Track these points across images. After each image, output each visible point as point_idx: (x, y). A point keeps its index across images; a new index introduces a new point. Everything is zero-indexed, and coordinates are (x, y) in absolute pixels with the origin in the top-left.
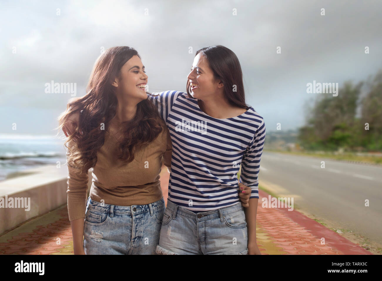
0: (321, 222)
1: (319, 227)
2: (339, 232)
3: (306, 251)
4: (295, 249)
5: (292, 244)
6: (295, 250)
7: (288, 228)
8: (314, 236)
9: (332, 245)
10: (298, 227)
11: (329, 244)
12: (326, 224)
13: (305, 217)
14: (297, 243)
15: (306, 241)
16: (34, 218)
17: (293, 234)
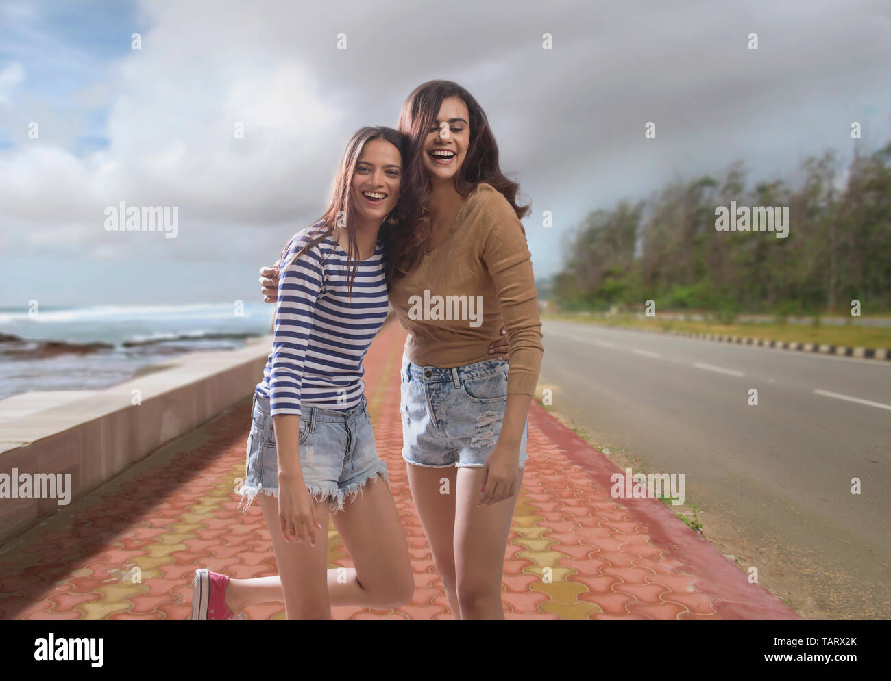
0: (583, 435)
1: (578, 443)
2: (606, 452)
3: (554, 488)
4: (540, 484)
5: (537, 476)
6: (539, 486)
7: (535, 446)
8: (570, 461)
9: (593, 477)
10: (549, 444)
11: (589, 474)
12: (589, 438)
13: (561, 425)
14: (544, 474)
15: (557, 470)
16: (172, 440)
17: (540, 456)
